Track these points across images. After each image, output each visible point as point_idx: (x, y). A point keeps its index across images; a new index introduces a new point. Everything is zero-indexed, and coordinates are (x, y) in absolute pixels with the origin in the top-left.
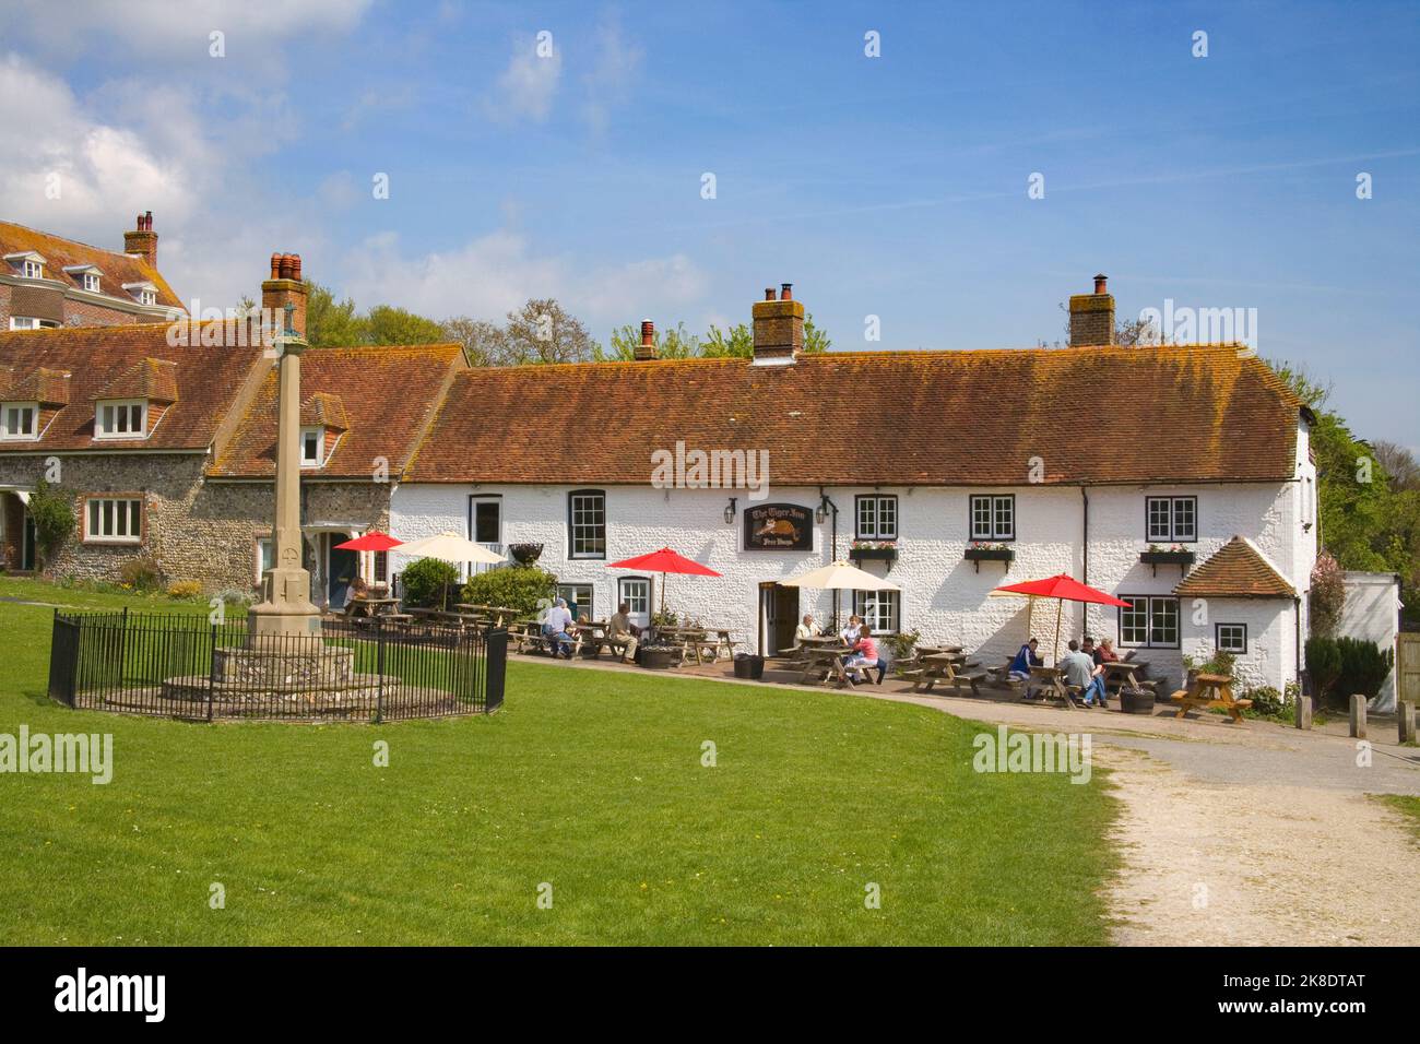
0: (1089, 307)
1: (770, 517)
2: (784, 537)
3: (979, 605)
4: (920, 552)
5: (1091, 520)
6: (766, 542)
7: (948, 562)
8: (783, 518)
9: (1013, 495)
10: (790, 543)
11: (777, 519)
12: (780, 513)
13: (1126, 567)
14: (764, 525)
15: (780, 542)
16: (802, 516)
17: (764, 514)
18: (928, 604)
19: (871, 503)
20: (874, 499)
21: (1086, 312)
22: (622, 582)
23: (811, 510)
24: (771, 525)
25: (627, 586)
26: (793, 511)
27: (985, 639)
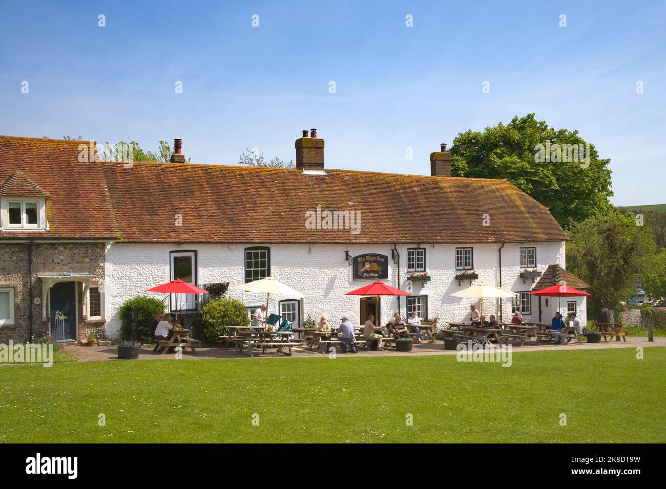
0: (443, 158)
1: (367, 261)
2: (374, 272)
3: (460, 302)
4: (435, 277)
5: (502, 259)
6: (365, 275)
7: (447, 281)
8: (374, 262)
9: (472, 248)
10: (377, 275)
11: (370, 262)
12: (372, 259)
13: (514, 280)
14: (364, 265)
15: (372, 275)
16: (382, 260)
17: (364, 260)
18: (440, 303)
19: (413, 252)
20: (414, 250)
21: (442, 161)
22: (281, 303)
23: (387, 257)
24: (367, 266)
25: (284, 306)
26: (379, 257)
27: (463, 317)
